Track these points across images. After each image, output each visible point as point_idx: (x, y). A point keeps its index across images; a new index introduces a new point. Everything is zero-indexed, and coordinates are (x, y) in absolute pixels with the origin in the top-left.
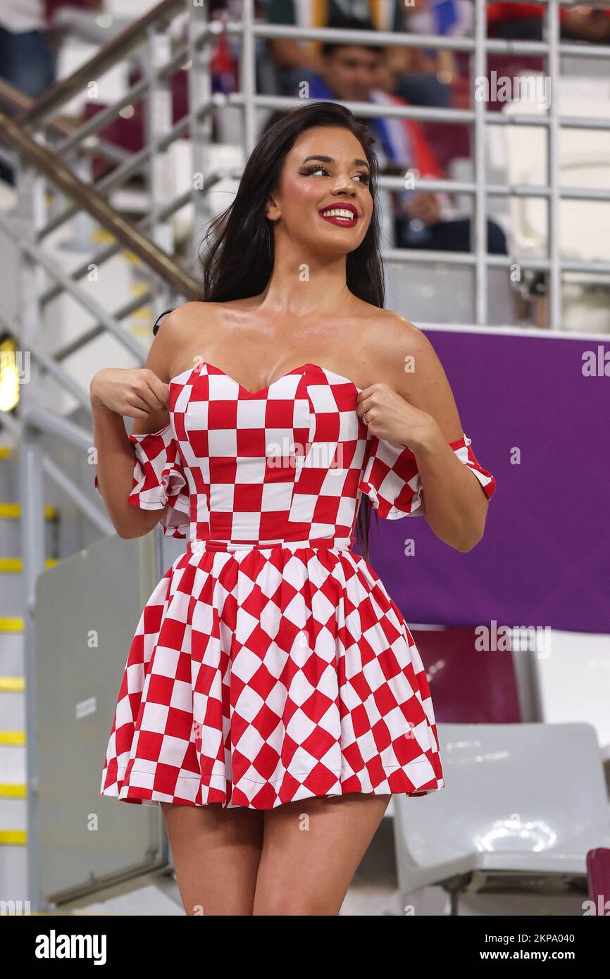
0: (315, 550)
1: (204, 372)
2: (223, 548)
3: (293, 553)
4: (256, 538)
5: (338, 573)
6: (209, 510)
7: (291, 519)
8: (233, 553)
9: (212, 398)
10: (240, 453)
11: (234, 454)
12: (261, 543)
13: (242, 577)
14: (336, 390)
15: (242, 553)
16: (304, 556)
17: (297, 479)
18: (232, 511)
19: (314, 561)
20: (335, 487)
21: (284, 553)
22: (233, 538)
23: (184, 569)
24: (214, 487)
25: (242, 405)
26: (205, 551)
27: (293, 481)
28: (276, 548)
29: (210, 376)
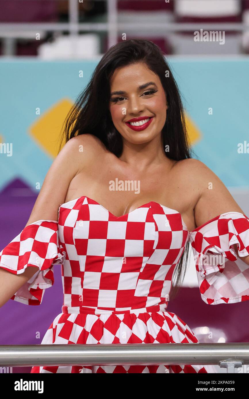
0: (150, 313)
1: (85, 202)
2: (92, 312)
3: (137, 316)
4: (114, 306)
5: (166, 327)
6: (82, 287)
7: (136, 294)
8: (99, 316)
9: (91, 219)
10: (107, 254)
11: (103, 254)
12: (118, 309)
13: (106, 331)
14: (169, 217)
15: (105, 316)
16: (144, 318)
17: (142, 270)
18: (98, 289)
19: (150, 321)
20: (162, 275)
21: (132, 317)
22: (99, 306)
23: (63, 324)
24: (87, 274)
25: (111, 224)
26: (79, 313)
27: (139, 271)
28: (127, 313)
29: (89, 205)
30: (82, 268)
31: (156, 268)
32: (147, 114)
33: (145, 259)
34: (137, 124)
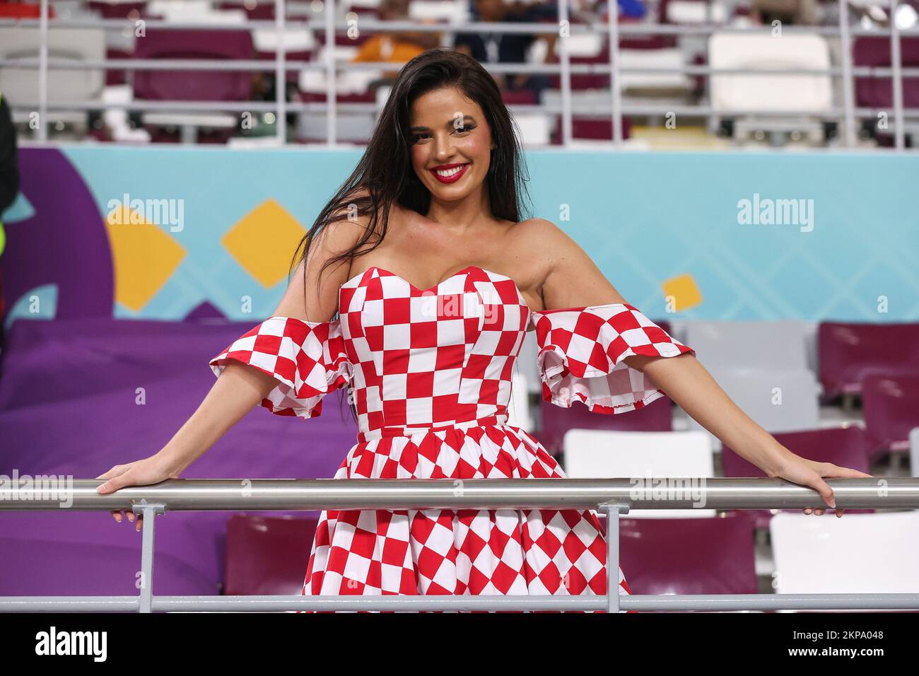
0: (483, 428)
1: (375, 274)
2: (400, 433)
3: (465, 433)
4: (430, 421)
5: (507, 446)
6: (382, 400)
7: (461, 401)
8: (410, 437)
9: (385, 297)
10: (413, 346)
11: (408, 347)
12: (436, 425)
13: (422, 459)
14: (497, 285)
15: (418, 437)
16: (476, 434)
17: (465, 365)
18: (405, 398)
19: (485, 439)
20: (496, 371)
21: (458, 434)
22: (408, 422)
23: (360, 457)
24: (387, 379)
25: (414, 302)
26: (381, 438)
27: (461, 366)
28: (449, 429)
29: (382, 278)
30: (379, 371)
31: (485, 360)
32: (459, 159)
33: (468, 347)
34: (445, 174)
